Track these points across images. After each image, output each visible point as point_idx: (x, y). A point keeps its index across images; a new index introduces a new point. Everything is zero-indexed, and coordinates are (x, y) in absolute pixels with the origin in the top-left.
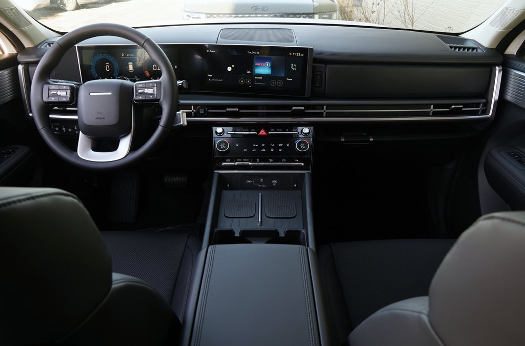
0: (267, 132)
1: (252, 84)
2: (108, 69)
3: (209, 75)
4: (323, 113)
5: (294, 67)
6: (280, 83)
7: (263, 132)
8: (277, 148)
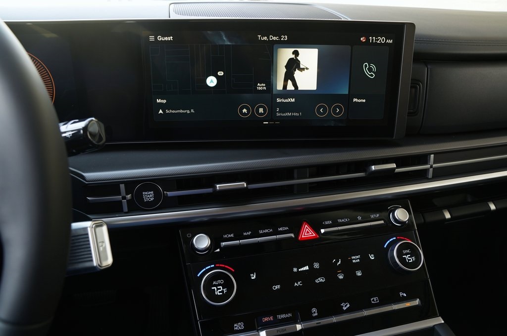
0: (317, 231)
1: (271, 115)
3: (159, 101)
4: (426, 170)
5: (370, 70)
6: (338, 112)
7: (307, 232)
8: (349, 268)
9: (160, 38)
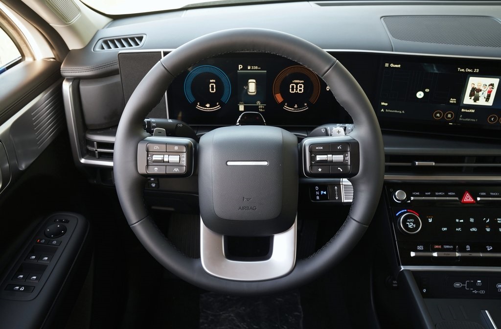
0: (474, 197)
1: (455, 120)
2: (213, 90)
3: (383, 104)
7: (468, 198)
9: (392, 65)
